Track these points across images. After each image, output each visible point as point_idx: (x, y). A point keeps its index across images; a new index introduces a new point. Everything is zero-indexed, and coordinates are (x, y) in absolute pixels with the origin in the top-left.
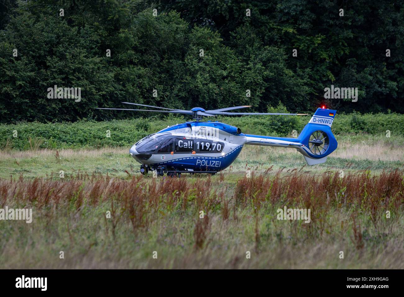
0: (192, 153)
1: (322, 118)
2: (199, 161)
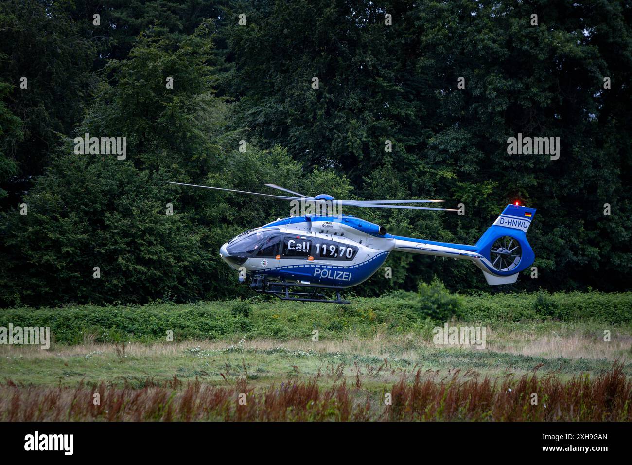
0: (308, 259)
1: (513, 219)
2: (318, 271)
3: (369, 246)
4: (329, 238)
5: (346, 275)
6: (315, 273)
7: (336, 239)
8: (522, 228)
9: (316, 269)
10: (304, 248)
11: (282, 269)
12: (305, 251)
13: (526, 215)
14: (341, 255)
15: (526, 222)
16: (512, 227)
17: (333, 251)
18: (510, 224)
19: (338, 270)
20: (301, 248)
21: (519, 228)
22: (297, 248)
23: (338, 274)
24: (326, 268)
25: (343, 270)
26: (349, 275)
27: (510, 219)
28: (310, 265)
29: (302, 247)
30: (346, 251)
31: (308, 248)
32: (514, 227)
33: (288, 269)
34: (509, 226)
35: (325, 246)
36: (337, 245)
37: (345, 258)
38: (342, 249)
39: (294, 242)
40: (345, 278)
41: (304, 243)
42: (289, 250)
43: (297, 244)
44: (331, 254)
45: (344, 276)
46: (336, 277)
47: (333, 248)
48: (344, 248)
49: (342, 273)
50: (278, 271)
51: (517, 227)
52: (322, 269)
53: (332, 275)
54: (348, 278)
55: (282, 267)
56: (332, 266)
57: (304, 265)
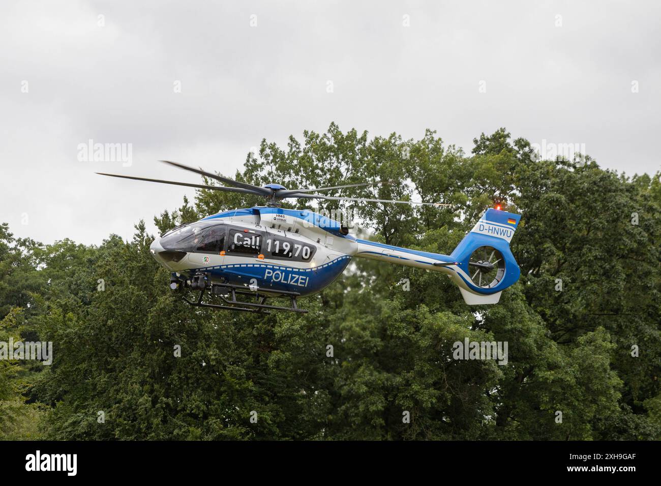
0: (257, 258)
1: (494, 226)
2: (269, 273)
3: (328, 246)
4: (282, 234)
5: (302, 279)
6: (266, 274)
7: (291, 236)
8: (505, 237)
9: (267, 270)
10: (253, 244)
11: (227, 268)
12: (254, 247)
13: (509, 222)
14: (296, 255)
15: (509, 230)
16: (492, 235)
17: (287, 249)
18: (490, 231)
19: (293, 272)
20: (249, 244)
21: (502, 237)
22: (245, 243)
23: (293, 278)
24: (279, 269)
25: (299, 273)
26: (305, 280)
27: (491, 226)
28: (260, 265)
29: (251, 242)
30: (302, 249)
31: (258, 244)
32: (495, 235)
33: (234, 269)
34: (490, 234)
35: (277, 243)
36: (292, 243)
37: (301, 259)
38: (298, 248)
39: (241, 236)
40: (301, 283)
41: (253, 237)
42: (236, 245)
43: (245, 239)
44: (285, 253)
45: (300, 281)
46: (290, 281)
47: (286, 246)
48: (300, 247)
49: (297, 276)
50: (222, 270)
51: (499, 236)
52: (274, 270)
53: (286, 278)
54: (304, 283)
55: (227, 265)
56: (286, 268)
57: (254, 264)
